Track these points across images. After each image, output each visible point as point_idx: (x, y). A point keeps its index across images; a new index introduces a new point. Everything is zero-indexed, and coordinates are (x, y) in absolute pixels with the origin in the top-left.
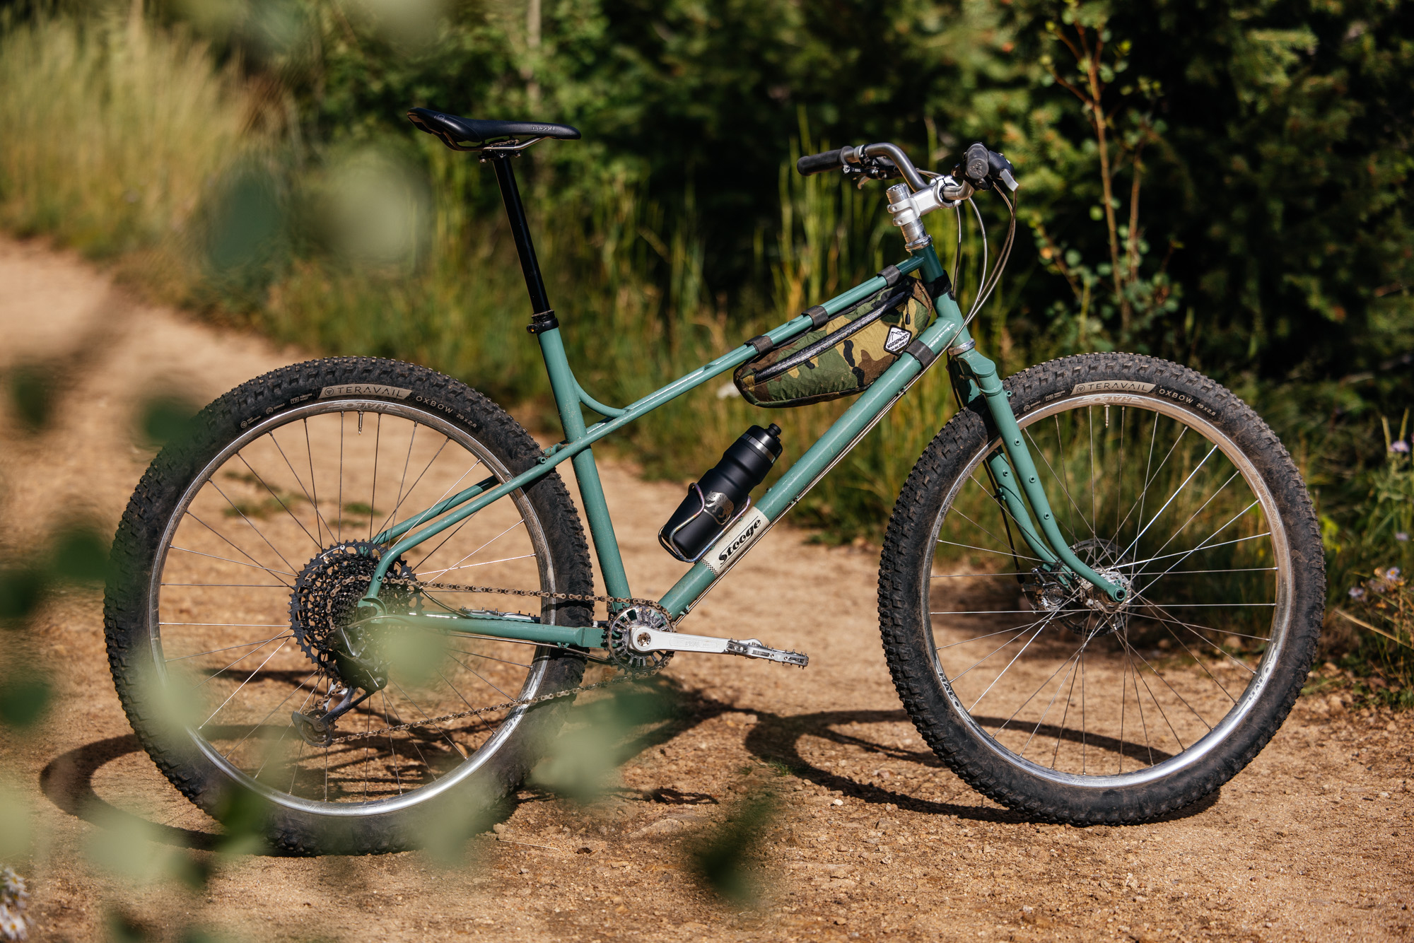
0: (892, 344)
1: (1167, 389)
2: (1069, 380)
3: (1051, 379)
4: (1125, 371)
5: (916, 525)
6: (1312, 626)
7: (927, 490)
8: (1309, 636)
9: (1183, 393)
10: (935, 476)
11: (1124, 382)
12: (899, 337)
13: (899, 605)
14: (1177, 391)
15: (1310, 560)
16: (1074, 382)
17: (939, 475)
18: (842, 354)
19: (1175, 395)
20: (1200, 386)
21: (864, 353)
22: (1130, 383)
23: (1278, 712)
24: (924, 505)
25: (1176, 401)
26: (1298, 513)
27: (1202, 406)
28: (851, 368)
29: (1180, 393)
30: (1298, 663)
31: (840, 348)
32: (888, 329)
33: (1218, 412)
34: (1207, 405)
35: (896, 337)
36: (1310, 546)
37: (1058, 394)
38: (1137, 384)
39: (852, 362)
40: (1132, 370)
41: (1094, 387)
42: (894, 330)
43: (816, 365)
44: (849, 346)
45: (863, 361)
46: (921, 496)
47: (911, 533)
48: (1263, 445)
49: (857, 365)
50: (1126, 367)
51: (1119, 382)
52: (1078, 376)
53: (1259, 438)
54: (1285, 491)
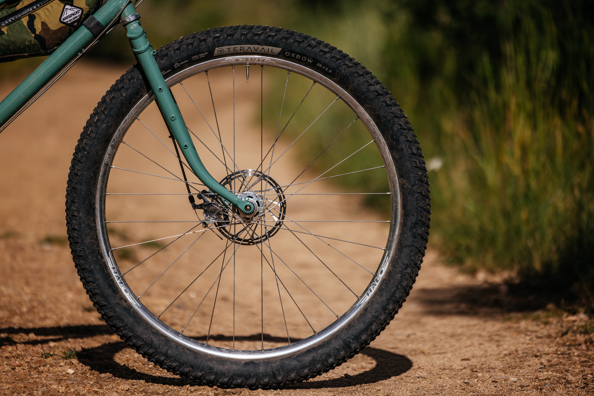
0: (67, 18)
1: (291, 52)
2: (210, 44)
3: (195, 44)
4: (256, 38)
5: (88, 153)
6: (415, 238)
7: (97, 127)
8: (413, 246)
9: (305, 55)
10: (103, 116)
11: (256, 46)
12: (72, 12)
13: (76, 214)
14: (299, 54)
15: (413, 186)
16: (214, 47)
17: (106, 116)
18: (25, 24)
19: (298, 56)
20: (319, 50)
21: (44, 24)
22: (260, 47)
23: (388, 304)
24: (94, 138)
25: (299, 61)
26: (402, 149)
27: (321, 66)
28: (33, 35)
29: (302, 55)
30: (404, 267)
31: (25, 21)
32: (63, 5)
33: (334, 70)
34: (324, 64)
35: (69, 12)
36: (412, 175)
37: (202, 55)
38: (266, 48)
39: (33, 30)
40: (262, 37)
41: (232, 50)
42: (67, 7)
43: (6, 32)
44: (32, 18)
45: (43, 29)
46: (92, 131)
47: (84, 159)
48: (372, 96)
49: (37, 33)
50: (257, 35)
51: (252, 46)
52: (218, 41)
53: (369, 91)
54: (391, 132)
